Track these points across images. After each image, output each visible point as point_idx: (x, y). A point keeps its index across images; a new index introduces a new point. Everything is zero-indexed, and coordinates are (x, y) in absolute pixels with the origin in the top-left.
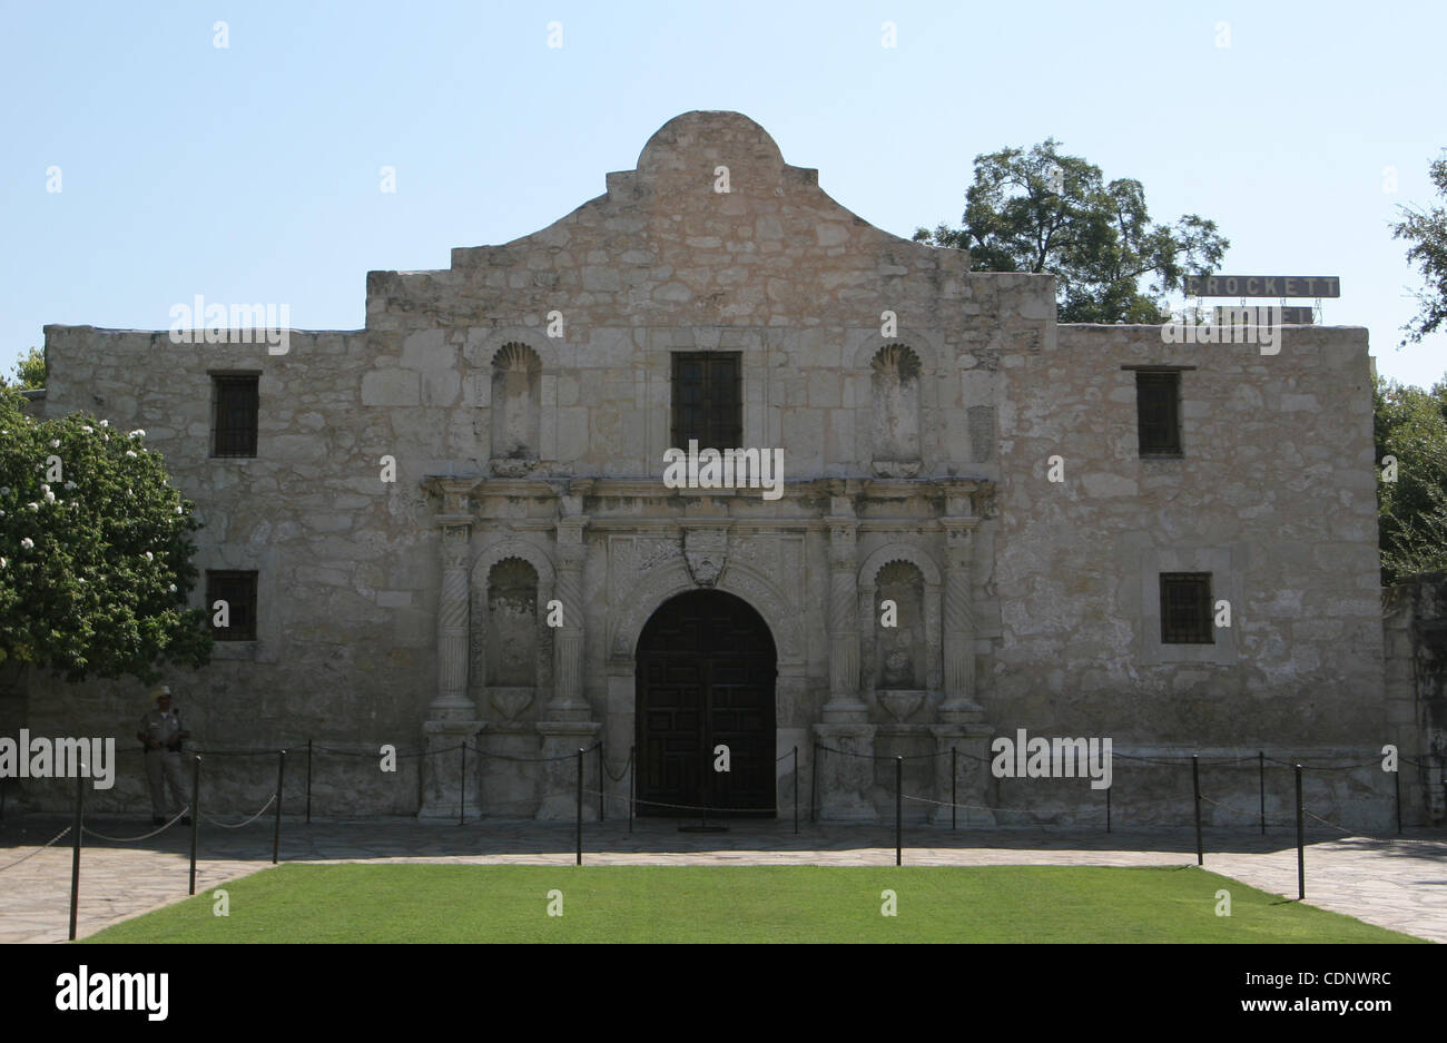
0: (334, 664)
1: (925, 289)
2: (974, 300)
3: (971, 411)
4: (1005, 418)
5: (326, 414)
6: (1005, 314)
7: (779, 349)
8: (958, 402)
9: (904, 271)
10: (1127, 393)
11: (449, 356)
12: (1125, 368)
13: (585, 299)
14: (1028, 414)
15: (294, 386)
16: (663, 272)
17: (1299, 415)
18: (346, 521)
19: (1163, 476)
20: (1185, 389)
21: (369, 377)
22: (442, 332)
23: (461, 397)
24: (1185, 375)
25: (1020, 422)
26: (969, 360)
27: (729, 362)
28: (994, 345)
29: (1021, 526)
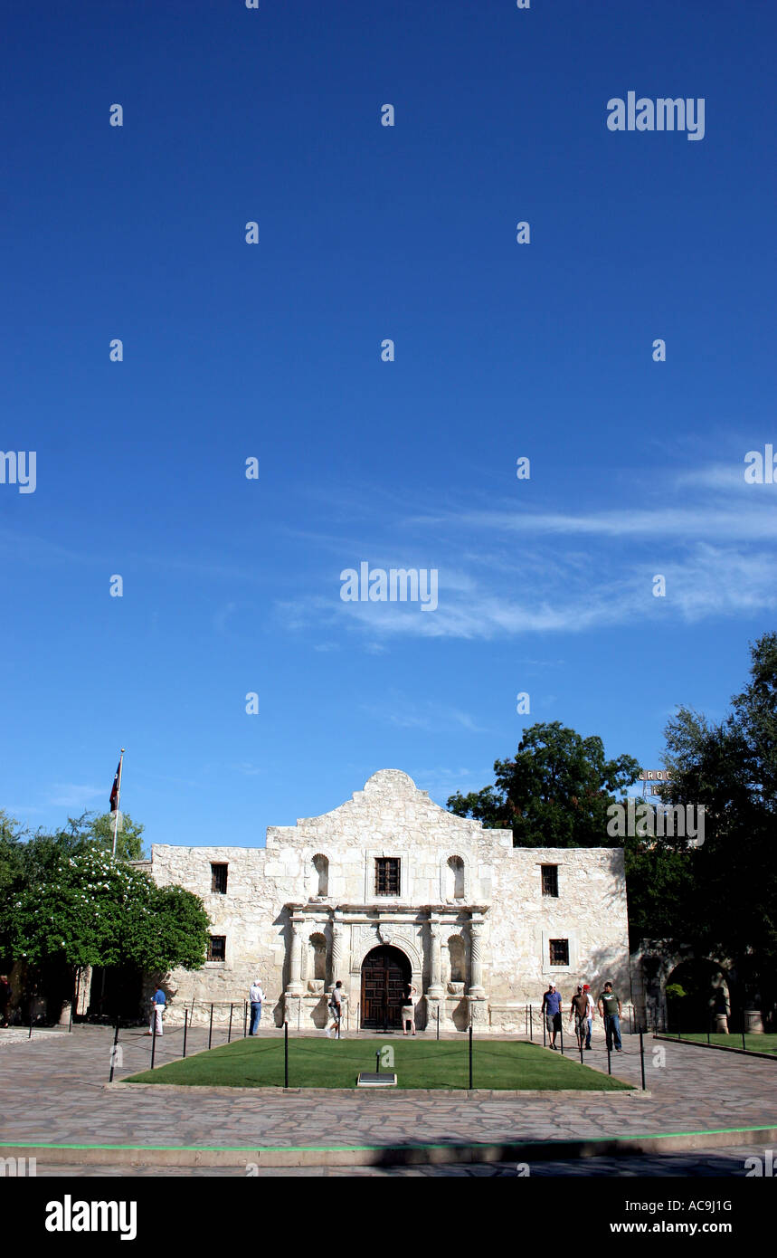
0: (253, 971)
1: (465, 835)
2: (483, 839)
3: (481, 880)
4: (495, 881)
5: (252, 879)
6: (495, 845)
7: (413, 857)
8: (478, 876)
9: (458, 828)
10: (538, 873)
11: (296, 858)
12: (537, 864)
13: (345, 837)
14: (503, 881)
15: (241, 868)
16: (372, 829)
17: (600, 881)
18: (258, 918)
19: (550, 902)
20: (559, 872)
21: (267, 865)
22: (293, 849)
23: (300, 874)
24: (559, 867)
25: (500, 884)
26: (481, 861)
27: (395, 862)
28: (490, 856)
29: (500, 921)
